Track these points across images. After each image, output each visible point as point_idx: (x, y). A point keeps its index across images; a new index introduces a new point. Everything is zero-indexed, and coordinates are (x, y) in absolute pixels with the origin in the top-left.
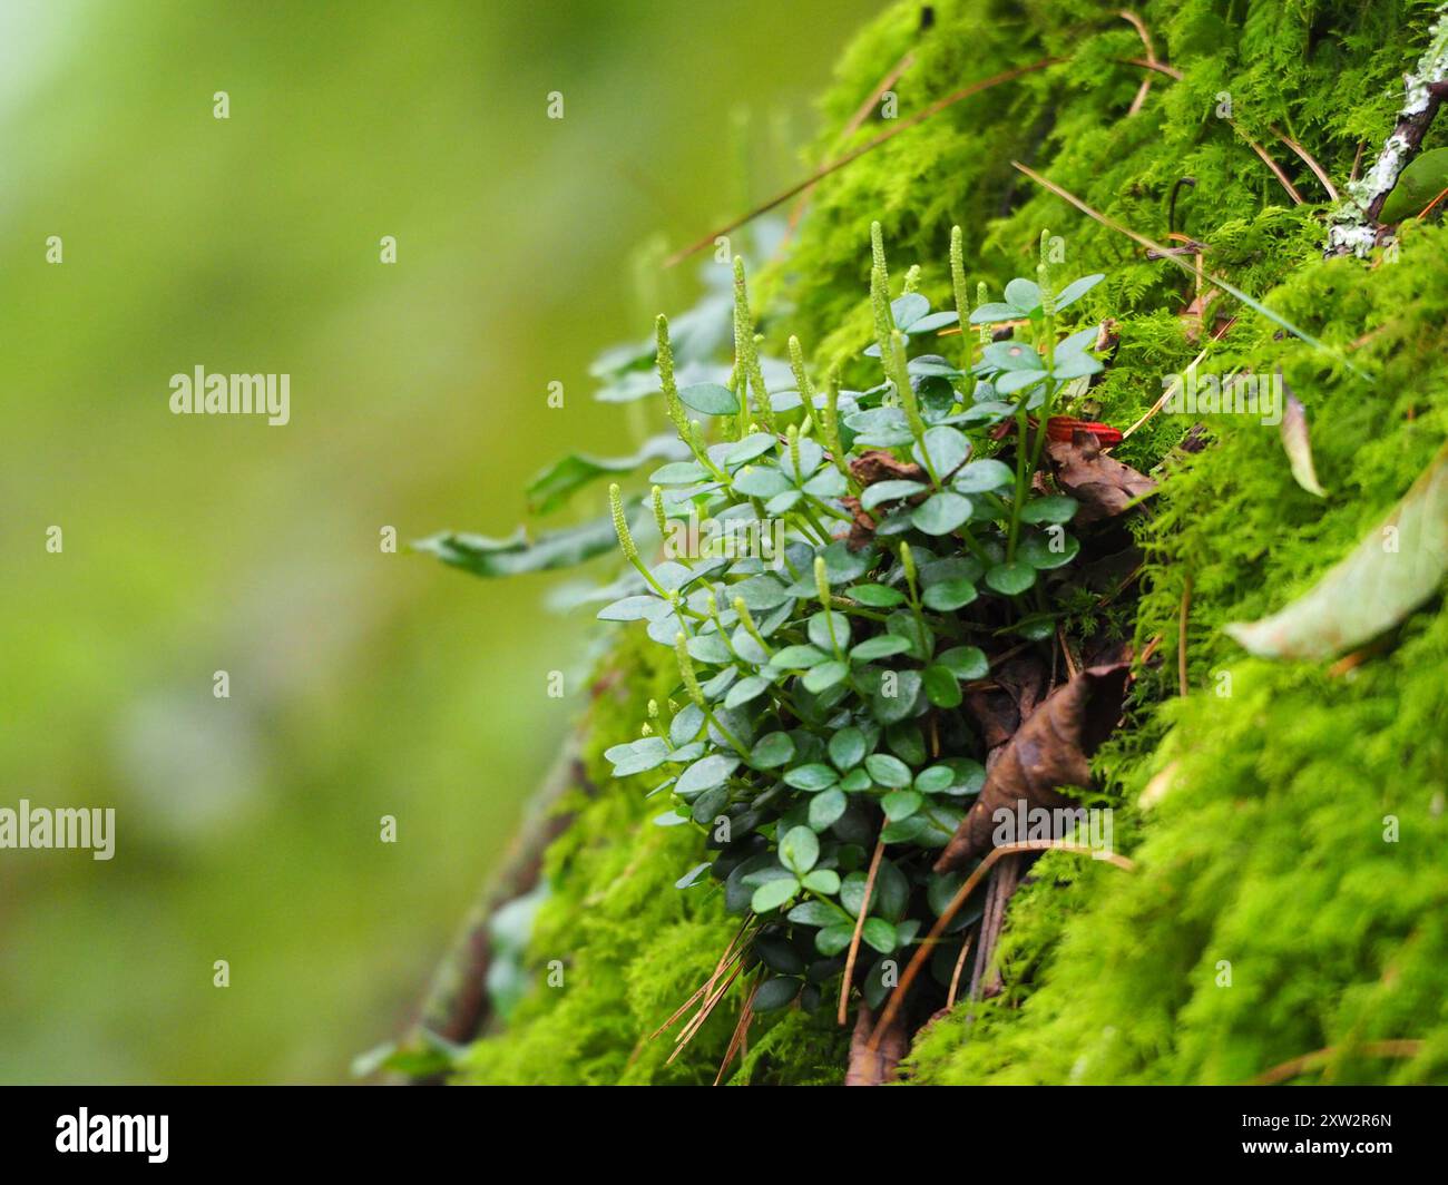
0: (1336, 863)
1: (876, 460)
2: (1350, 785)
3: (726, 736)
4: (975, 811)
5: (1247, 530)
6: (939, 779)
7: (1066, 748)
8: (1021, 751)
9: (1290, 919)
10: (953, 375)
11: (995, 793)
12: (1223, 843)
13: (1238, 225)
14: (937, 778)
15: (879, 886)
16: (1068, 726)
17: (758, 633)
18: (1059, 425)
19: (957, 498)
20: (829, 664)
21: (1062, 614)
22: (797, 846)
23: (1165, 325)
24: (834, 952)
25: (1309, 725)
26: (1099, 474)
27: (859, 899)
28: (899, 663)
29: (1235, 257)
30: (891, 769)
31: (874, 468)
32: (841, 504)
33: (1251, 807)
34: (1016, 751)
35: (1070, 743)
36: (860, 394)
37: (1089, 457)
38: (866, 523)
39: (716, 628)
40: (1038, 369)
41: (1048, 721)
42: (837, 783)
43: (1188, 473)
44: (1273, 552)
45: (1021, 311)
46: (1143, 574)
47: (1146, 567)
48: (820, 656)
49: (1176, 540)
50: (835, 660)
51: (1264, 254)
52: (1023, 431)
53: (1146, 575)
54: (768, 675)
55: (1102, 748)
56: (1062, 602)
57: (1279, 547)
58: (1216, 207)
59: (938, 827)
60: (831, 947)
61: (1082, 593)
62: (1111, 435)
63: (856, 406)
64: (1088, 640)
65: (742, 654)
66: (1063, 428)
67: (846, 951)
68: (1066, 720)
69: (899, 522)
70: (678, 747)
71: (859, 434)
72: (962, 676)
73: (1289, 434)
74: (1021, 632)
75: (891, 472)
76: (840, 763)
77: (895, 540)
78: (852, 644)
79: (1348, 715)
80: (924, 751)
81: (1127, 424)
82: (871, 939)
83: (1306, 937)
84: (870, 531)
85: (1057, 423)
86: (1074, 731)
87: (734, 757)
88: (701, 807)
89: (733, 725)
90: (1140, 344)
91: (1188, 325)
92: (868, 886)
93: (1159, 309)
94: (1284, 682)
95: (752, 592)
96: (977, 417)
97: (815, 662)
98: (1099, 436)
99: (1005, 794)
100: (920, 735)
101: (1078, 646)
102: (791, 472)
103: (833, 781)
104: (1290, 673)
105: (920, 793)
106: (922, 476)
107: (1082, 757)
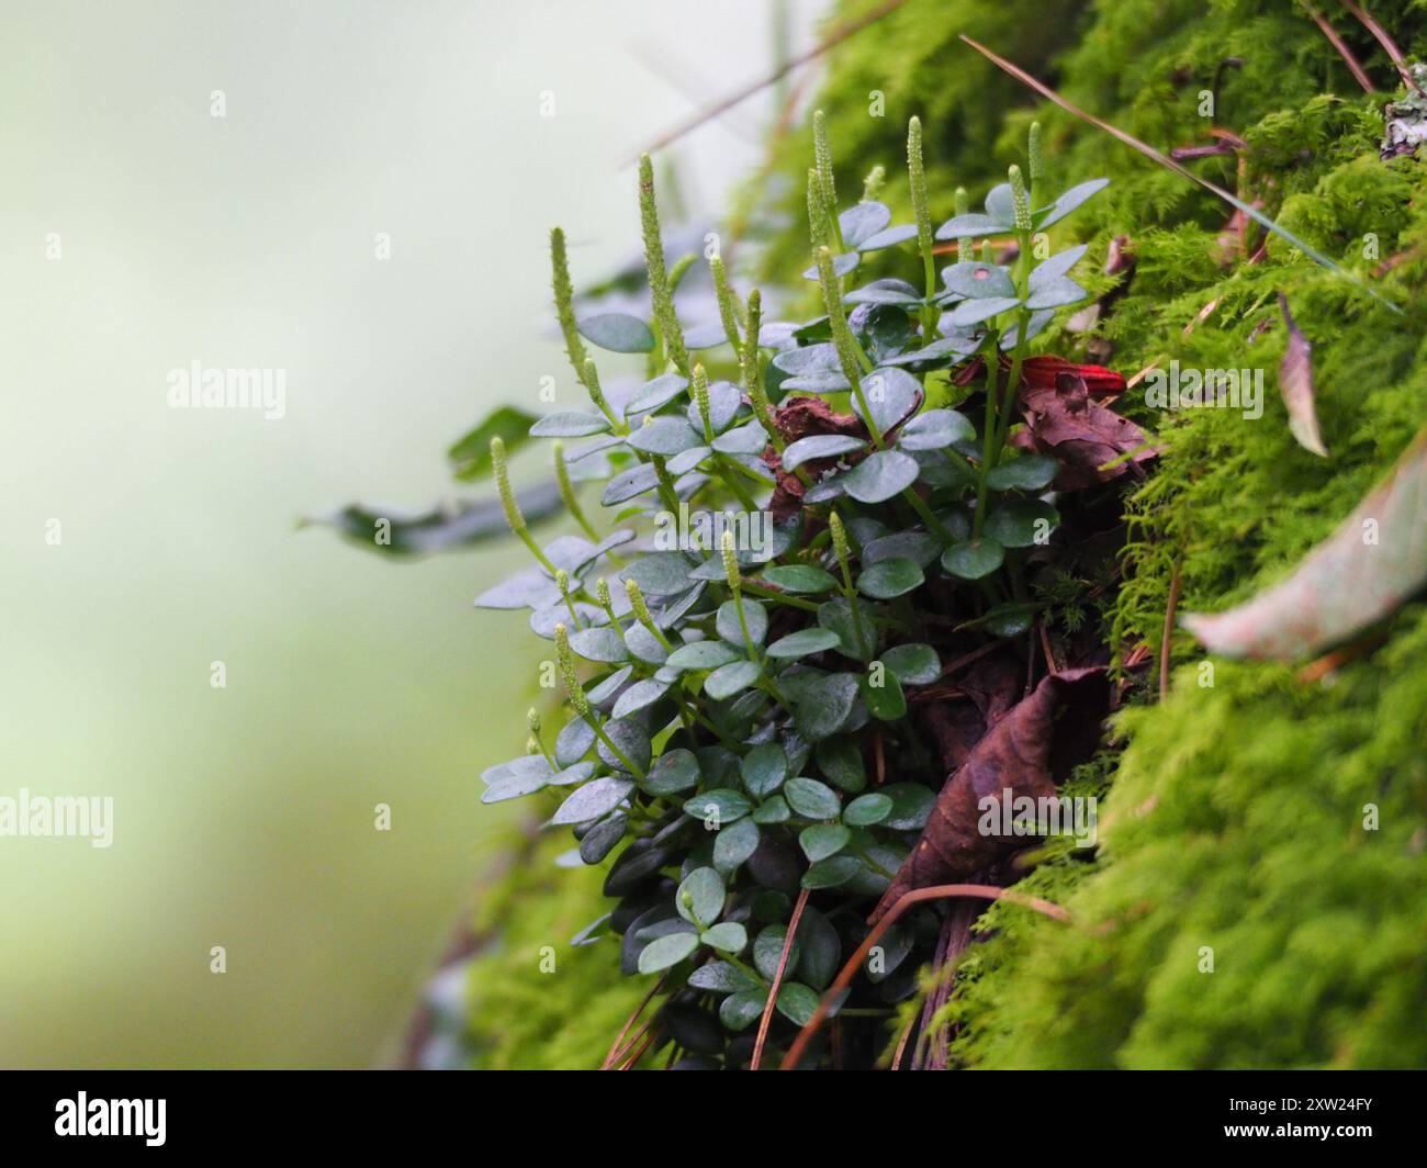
0: (1287, 915)
1: (805, 409)
2: (1314, 818)
3: (618, 754)
4: (919, 847)
5: (1241, 499)
6: (875, 809)
7: (1028, 771)
8: (975, 775)
9: (1227, 985)
10: (914, 304)
11: (942, 828)
12: (1167, 888)
13: (1284, 118)
14: (872, 807)
15: (803, 942)
16: (1032, 743)
17: (656, 626)
18: (1040, 368)
19: (901, 457)
20: (738, 664)
21: (1040, 605)
22: (699, 892)
23: (1191, 244)
24: (741, 1026)
25: (1272, 742)
26: (1085, 429)
27: (774, 959)
28: (831, 663)
29: (1280, 158)
30: (815, 798)
31: (804, 419)
32: (766, 464)
33: (1206, 843)
34: (969, 774)
35: (1034, 765)
36: (798, 327)
37: (1074, 408)
38: (792, 487)
39: (609, 619)
40: (1009, 297)
41: (1007, 738)
42: (750, 814)
43: (1181, 427)
44: (1265, 526)
45: (1002, 224)
46: (1125, 553)
47: (1129, 546)
48: (729, 655)
49: (1166, 512)
50: (748, 659)
51: (1312, 155)
52: (992, 373)
53: (1128, 555)
54: (665, 676)
55: (1078, 770)
56: (1040, 588)
57: (1271, 520)
58: (1268, 96)
59: (877, 869)
60: (738, 1019)
61: (1065, 578)
62: (1111, 380)
63: (794, 341)
64: (1072, 635)
65: (637, 651)
66: (1045, 372)
67: (756, 1022)
68: (1028, 737)
69: (831, 487)
70: (564, 766)
71: (791, 376)
72: (907, 680)
73: (1290, 378)
74: (990, 625)
75: (823, 424)
76: (755, 788)
77: (825, 508)
78: (770, 638)
79: (1320, 729)
80: (862, 773)
81: (1137, 367)
82: (787, 1010)
83: (1245, 1006)
84: (798, 497)
85: (1039, 364)
86: (1037, 751)
87: (627, 780)
88: (591, 843)
89: (628, 740)
90: (1157, 268)
91: (1223, 243)
92: (788, 943)
93: (1184, 224)
94: (1247, 688)
95: (653, 574)
96: (934, 356)
97: (722, 662)
98: (1089, 381)
99: (955, 829)
100: (858, 754)
101: (1063, 644)
102: (698, 422)
103: (745, 811)
104: (1254, 677)
105: (849, 826)
106: (859, 429)
107: (1050, 783)
